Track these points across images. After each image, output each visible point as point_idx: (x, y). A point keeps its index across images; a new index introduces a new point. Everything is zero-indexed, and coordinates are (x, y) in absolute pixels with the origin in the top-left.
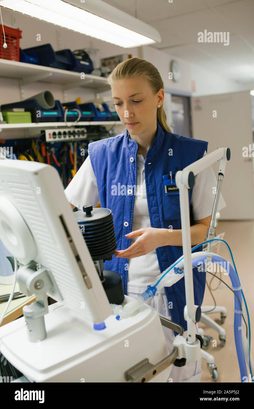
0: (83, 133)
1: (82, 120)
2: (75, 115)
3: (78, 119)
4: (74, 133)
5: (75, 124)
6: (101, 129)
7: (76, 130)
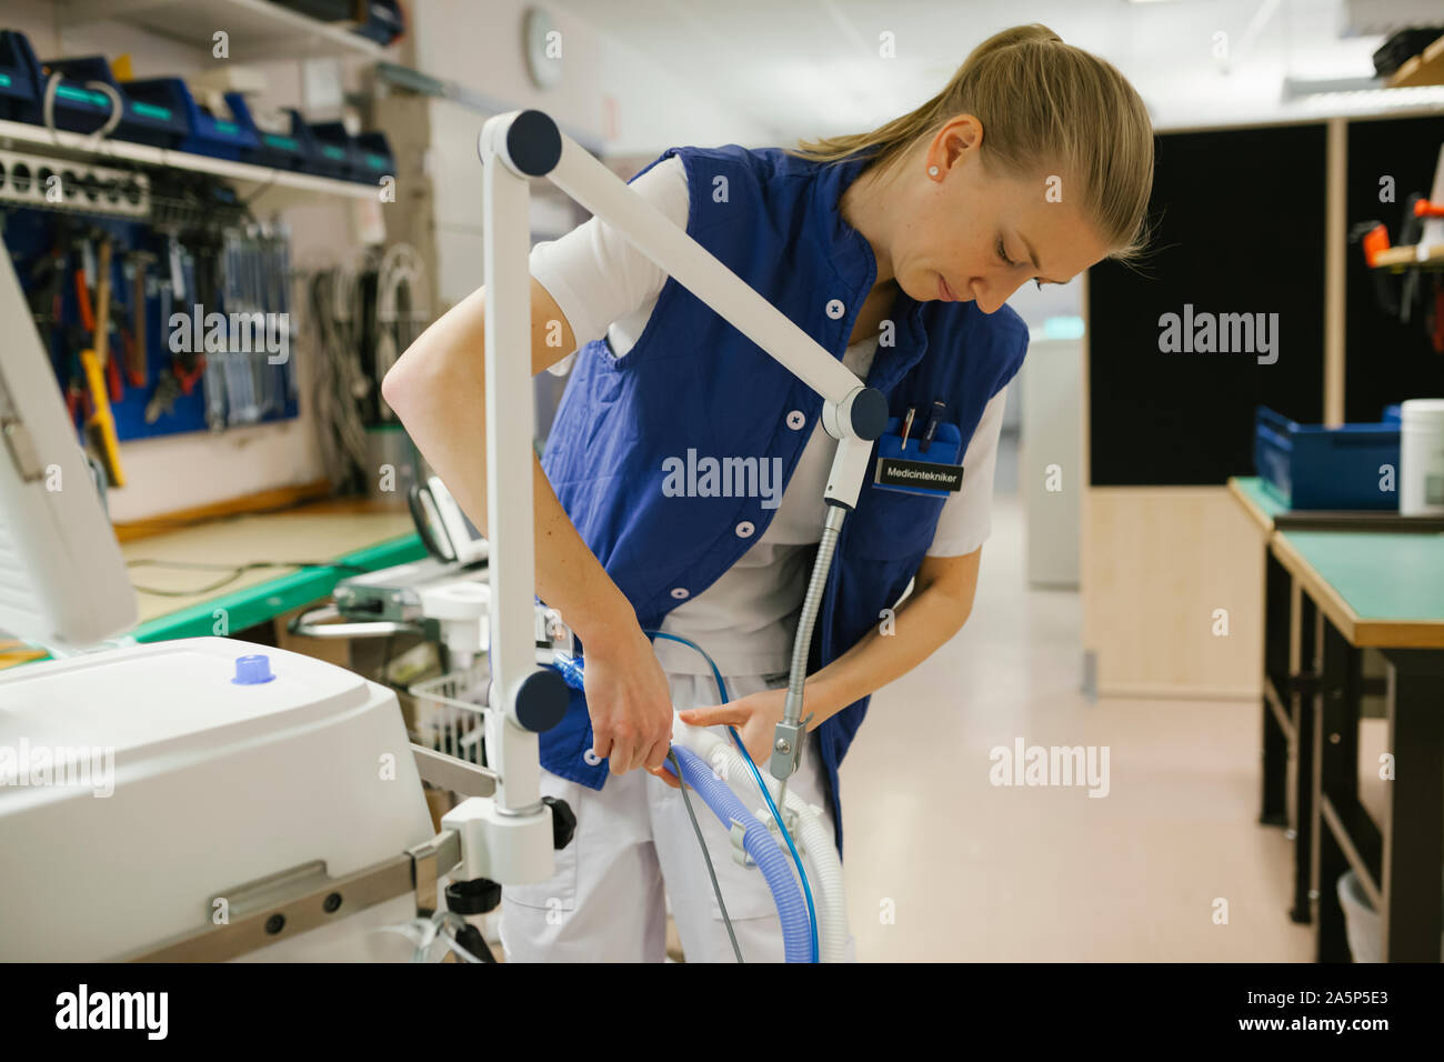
0: (132, 192)
1: (128, 132)
2: (96, 107)
3: (111, 126)
4: (90, 186)
5: (93, 144)
6: (218, 194)
7: (102, 174)
